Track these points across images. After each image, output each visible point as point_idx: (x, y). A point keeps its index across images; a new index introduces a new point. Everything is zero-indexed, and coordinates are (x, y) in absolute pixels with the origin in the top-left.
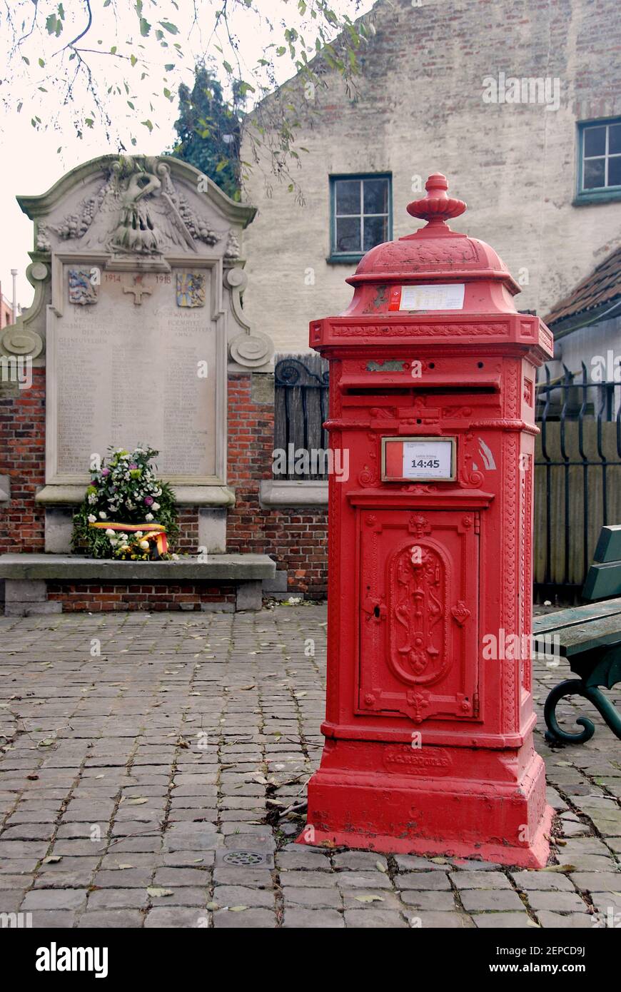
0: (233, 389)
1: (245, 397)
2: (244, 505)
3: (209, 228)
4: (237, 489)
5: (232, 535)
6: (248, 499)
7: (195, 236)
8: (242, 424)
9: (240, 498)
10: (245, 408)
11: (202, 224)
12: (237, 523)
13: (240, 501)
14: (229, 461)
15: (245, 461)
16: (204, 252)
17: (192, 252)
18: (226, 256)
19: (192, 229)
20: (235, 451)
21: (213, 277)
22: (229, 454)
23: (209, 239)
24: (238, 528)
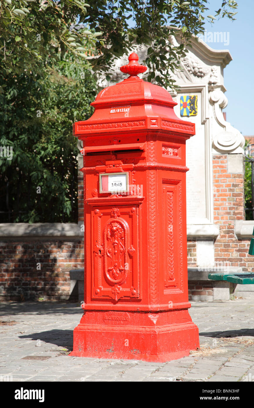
0: (216, 164)
1: (223, 169)
2: (225, 236)
3: (199, 67)
4: (220, 226)
5: (218, 255)
6: (228, 232)
7: (191, 72)
8: (222, 186)
9: (222, 232)
10: (224, 176)
11: (195, 65)
12: (221, 248)
13: (222, 234)
14: (215, 209)
15: (224, 209)
16: (197, 82)
17: (189, 82)
18: (210, 83)
19: (189, 68)
20: (218, 202)
21: (202, 97)
22: (214, 205)
23: (199, 74)
24: (222, 250)
